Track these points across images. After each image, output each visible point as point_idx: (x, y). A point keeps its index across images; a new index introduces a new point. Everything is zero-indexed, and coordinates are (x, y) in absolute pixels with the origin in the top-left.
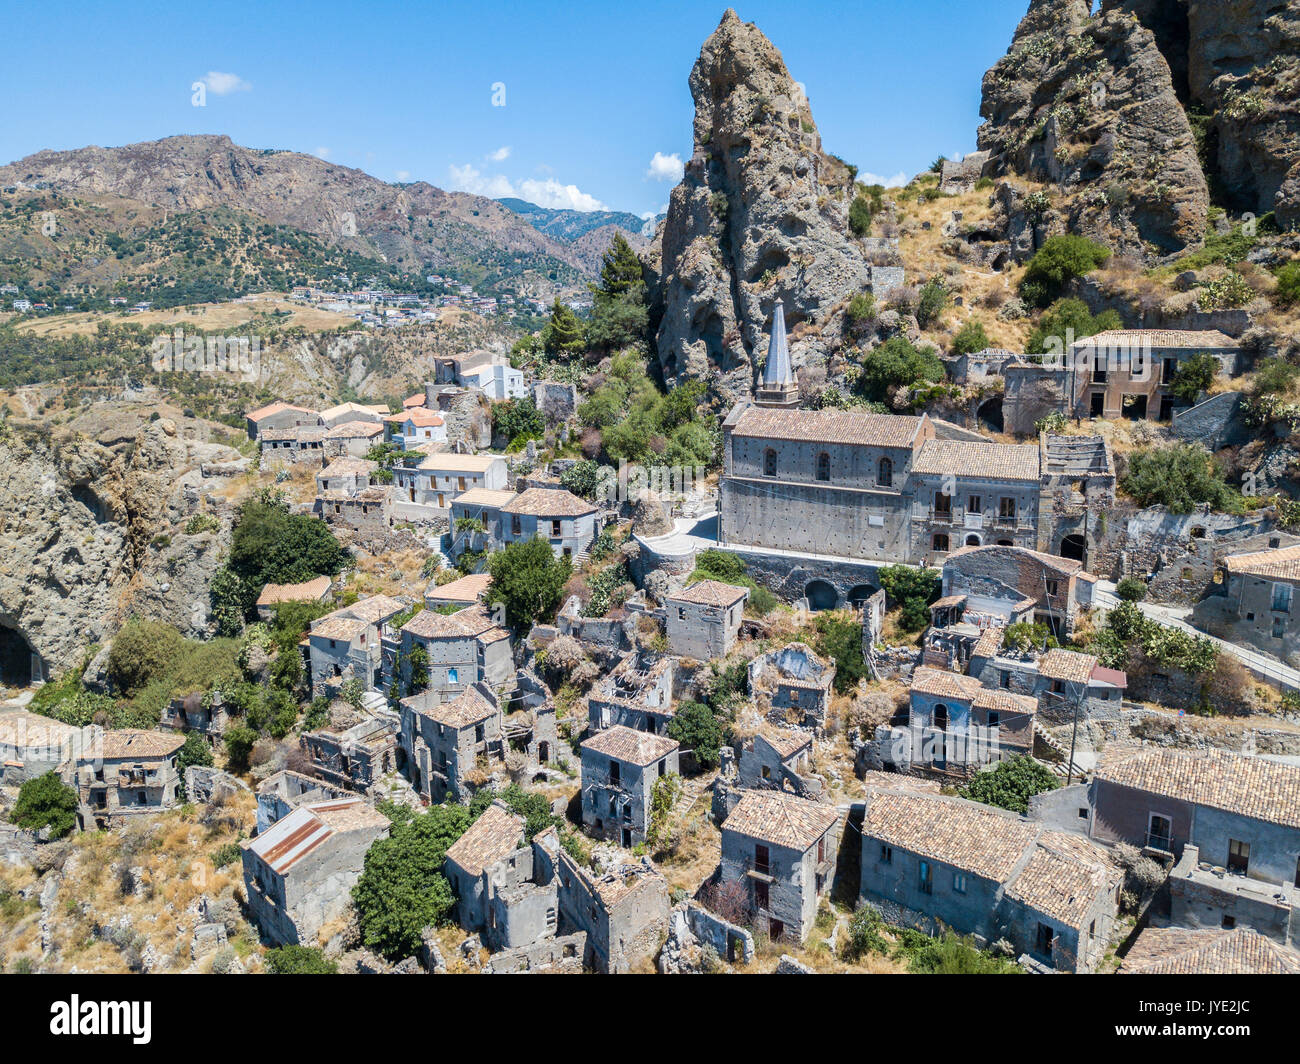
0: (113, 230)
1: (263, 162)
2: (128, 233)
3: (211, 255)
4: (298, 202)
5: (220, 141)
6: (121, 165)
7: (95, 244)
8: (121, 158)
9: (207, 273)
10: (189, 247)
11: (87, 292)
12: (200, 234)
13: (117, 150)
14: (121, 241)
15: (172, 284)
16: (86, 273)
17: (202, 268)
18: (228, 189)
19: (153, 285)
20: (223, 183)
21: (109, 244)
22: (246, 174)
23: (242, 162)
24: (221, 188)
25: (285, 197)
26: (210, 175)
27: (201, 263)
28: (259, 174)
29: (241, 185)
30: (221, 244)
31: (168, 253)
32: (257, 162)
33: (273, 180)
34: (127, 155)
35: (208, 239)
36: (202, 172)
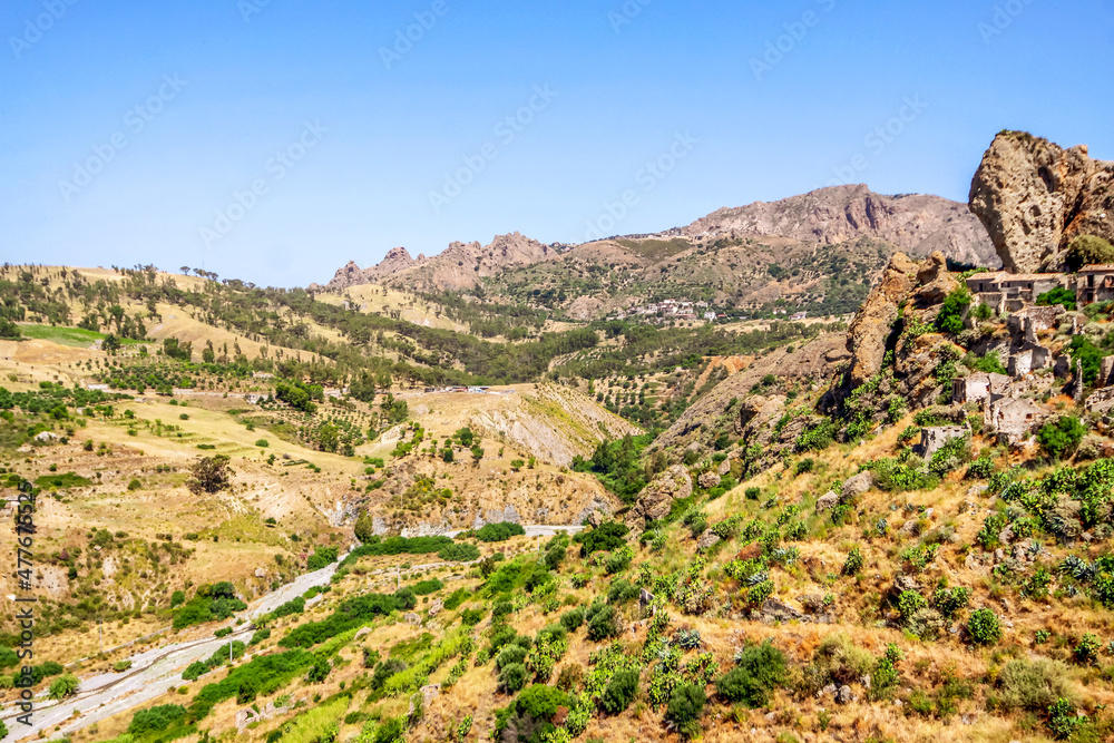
0: (773, 262)
1: (895, 203)
2: (785, 263)
3: (854, 276)
4: (924, 236)
5: (859, 188)
6: (778, 215)
7: (760, 272)
8: (777, 210)
9: (849, 291)
10: (835, 269)
11: (754, 307)
12: (844, 260)
13: (775, 203)
14: (779, 270)
15: (820, 300)
16: (755, 293)
17: (846, 287)
18: (863, 227)
19: (806, 301)
20: (859, 222)
21: (770, 272)
22: (879, 215)
23: (877, 204)
24: (856, 227)
25: (912, 233)
26: (849, 217)
27: (844, 283)
28: (891, 214)
29: (873, 223)
30: (863, 268)
31: (818, 276)
32: (888, 203)
33: (902, 219)
34: (781, 207)
35: (851, 264)
36: (843, 215)
